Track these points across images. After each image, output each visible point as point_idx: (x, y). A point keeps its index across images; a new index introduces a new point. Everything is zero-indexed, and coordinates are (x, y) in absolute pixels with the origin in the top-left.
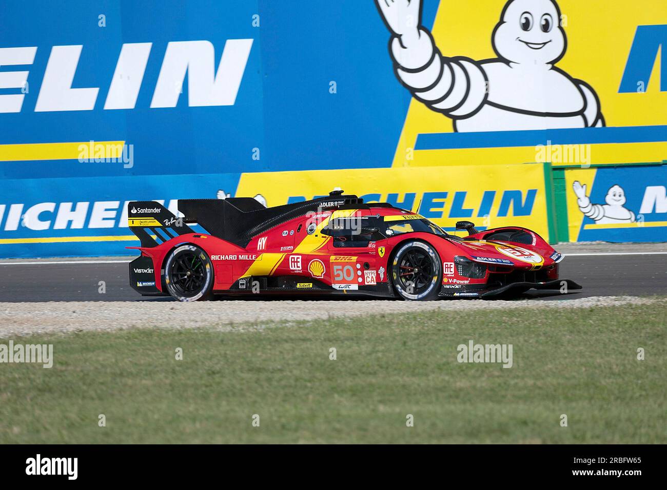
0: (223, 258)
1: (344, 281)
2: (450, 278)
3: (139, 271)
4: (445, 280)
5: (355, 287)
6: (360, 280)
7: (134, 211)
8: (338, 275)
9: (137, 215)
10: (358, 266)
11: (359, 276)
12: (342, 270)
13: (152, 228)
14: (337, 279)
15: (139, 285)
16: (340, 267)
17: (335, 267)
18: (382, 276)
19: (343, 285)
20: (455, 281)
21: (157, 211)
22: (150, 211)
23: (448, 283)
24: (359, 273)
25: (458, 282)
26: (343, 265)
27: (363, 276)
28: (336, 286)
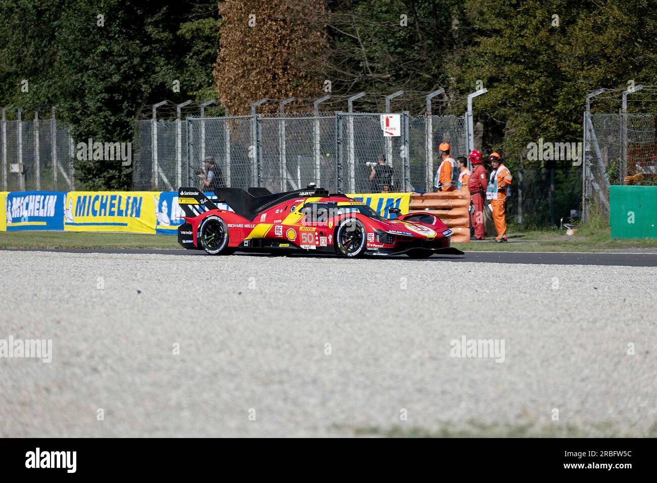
0: (234, 226)
1: (307, 243)
2: (372, 243)
3: (184, 233)
4: (368, 245)
5: (314, 247)
6: (317, 243)
7: (182, 194)
8: (304, 239)
9: (184, 196)
10: (316, 234)
11: (316, 240)
12: (307, 236)
13: (193, 205)
14: (303, 242)
15: (184, 242)
16: (305, 234)
17: (303, 234)
18: (330, 241)
19: (307, 246)
20: (374, 245)
21: (197, 194)
22: (192, 194)
23: (370, 247)
24: (317, 238)
25: (376, 246)
26: (308, 232)
27: (319, 240)
28: (303, 247)
